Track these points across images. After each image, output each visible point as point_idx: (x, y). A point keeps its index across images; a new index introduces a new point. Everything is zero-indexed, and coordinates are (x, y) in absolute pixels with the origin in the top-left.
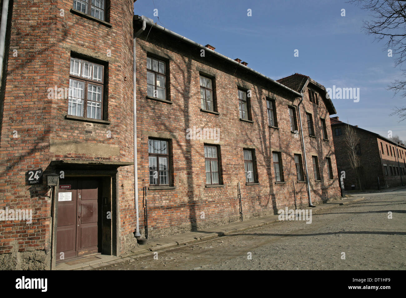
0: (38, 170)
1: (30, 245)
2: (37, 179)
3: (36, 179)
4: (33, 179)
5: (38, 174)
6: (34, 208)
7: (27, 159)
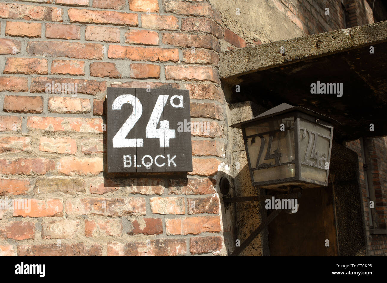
0: (169, 90)
2: (164, 143)
3: (157, 141)
7: (89, 27)
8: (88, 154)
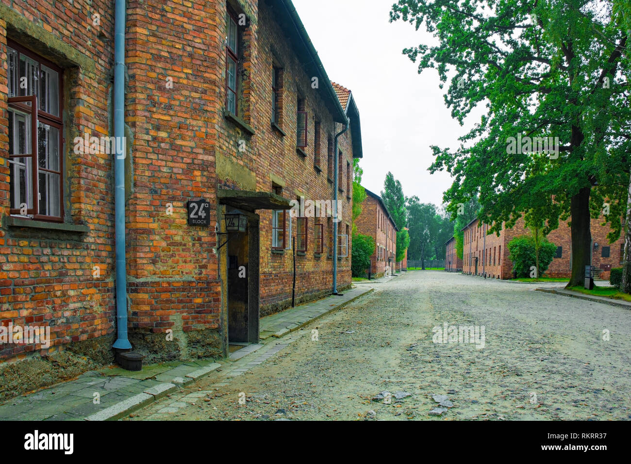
0: (204, 202)
1: (199, 322)
3: (201, 216)
4: (197, 217)
5: (204, 209)
6: (197, 265)
7: (182, 181)
8: (183, 218)
